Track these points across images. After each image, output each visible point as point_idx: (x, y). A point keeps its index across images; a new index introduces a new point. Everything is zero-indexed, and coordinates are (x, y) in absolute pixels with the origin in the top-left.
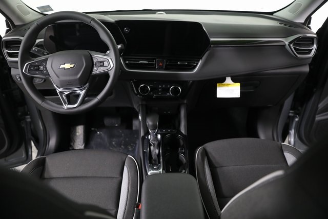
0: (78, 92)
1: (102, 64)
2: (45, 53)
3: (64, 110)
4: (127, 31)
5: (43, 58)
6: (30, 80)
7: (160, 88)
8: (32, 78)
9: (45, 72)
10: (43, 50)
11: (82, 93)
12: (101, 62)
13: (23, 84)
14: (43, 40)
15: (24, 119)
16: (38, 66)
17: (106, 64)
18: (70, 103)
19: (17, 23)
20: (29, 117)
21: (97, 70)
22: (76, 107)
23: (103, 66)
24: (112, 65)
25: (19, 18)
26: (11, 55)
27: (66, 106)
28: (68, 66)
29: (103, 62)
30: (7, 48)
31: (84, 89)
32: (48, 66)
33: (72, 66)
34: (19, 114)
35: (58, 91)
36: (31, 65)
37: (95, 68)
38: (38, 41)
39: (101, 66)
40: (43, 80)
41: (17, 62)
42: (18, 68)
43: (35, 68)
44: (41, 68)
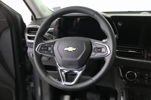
0: (76, 72)
1: (99, 50)
2: (54, 38)
3: (61, 86)
4: (120, 24)
5: (51, 41)
6: (39, 57)
7: (147, 76)
8: (41, 56)
9: (52, 52)
10: (52, 36)
11: (79, 73)
12: (99, 48)
13: (33, 60)
14: (53, 29)
15: (29, 84)
16: (47, 47)
17: (103, 50)
18: (67, 81)
19: (38, 17)
20: (32, 83)
21: (94, 55)
22: (72, 85)
23: (100, 52)
24: (109, 52)
25: (40, 14)
26: (30, 38)
27: (64, 83)
28: (71, 49)
29: (101, 48)
30: (29, 33)
31: (81, 70)
32: (55, 48)
33: (74, 49)
34: (27, 80)
35: (59, 69)
36: (42, 46)
37: (93, 53)
38: (50, 29)
39: (99, 52)
40: (48, 58)
41: (32, 43)
42: (32, 48)
43: (45, 48)
44: (50, 49)
